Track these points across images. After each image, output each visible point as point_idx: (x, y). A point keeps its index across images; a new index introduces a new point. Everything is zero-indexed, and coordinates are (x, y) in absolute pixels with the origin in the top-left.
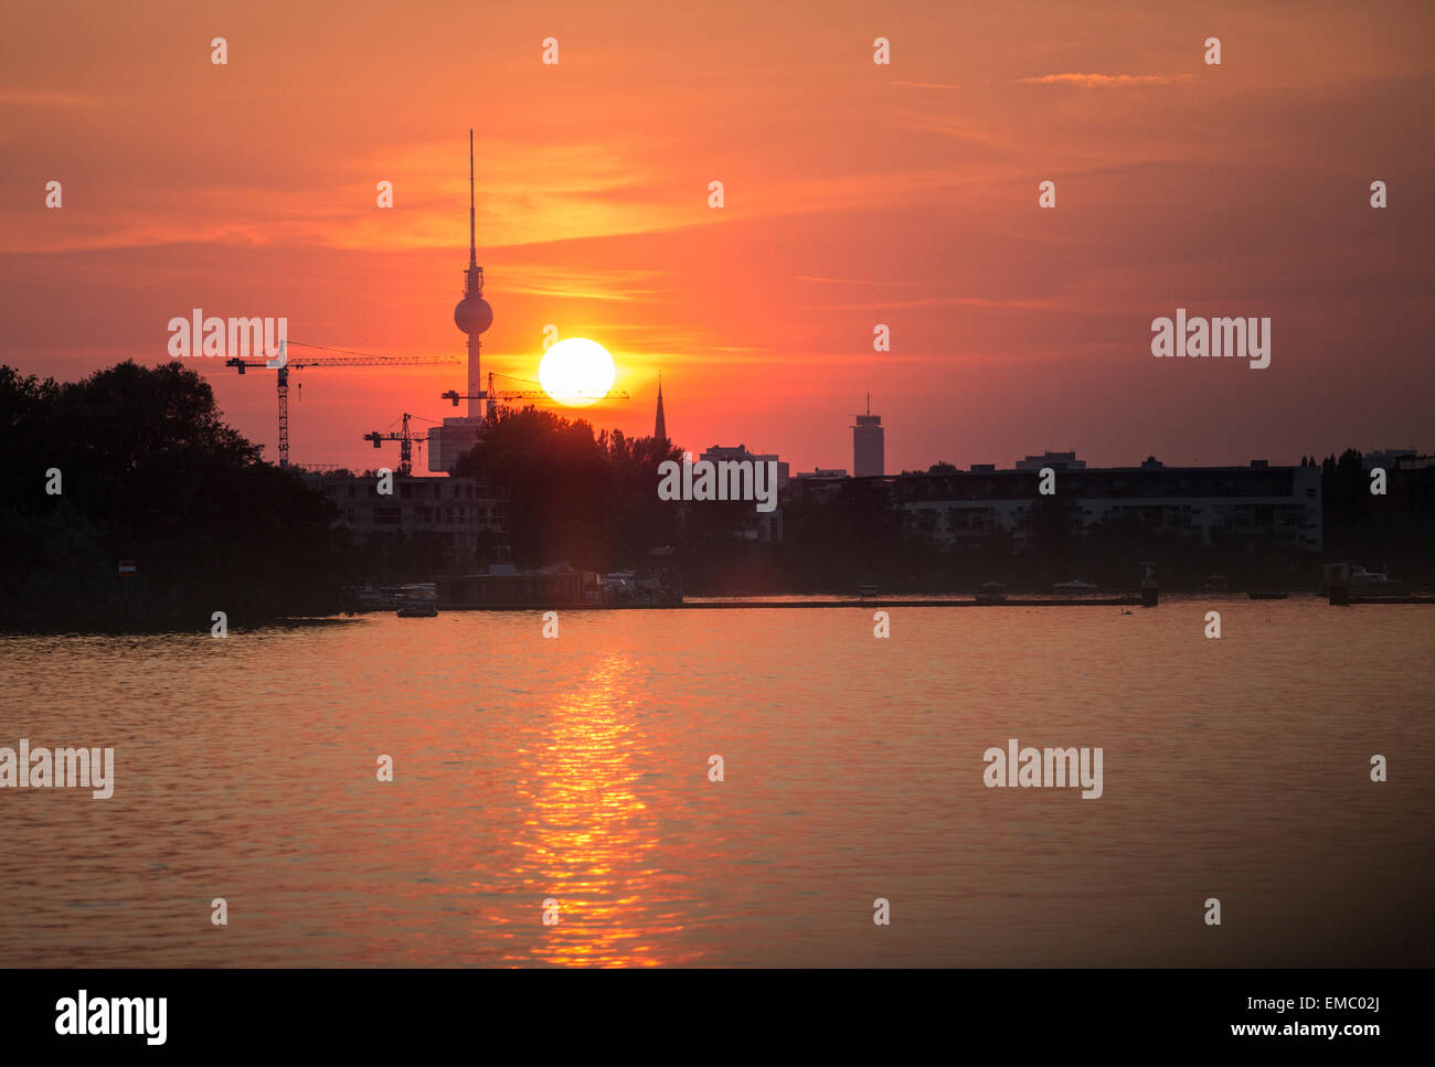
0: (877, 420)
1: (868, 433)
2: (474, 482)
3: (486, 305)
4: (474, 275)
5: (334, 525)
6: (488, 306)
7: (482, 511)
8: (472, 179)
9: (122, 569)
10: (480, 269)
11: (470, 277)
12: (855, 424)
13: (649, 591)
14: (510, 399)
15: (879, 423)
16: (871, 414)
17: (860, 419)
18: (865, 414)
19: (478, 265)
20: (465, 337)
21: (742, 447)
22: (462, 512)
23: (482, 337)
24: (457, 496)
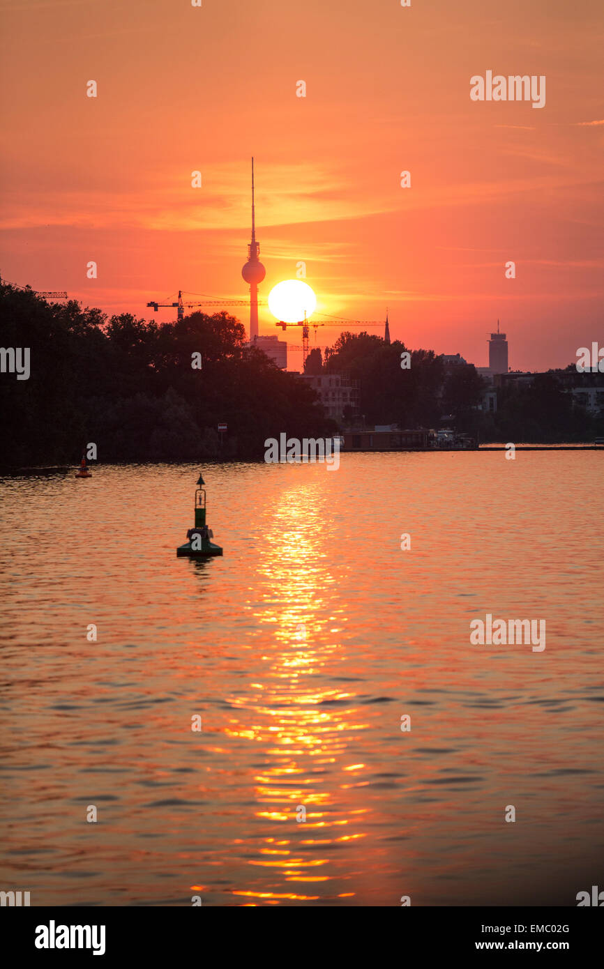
0: (504, 336)
1: (498, 345)
2: (340, 378)
3: (262, 266)
4: (254, 247)
5: (315, 404)
6: (263, 266)
7: (345, 394)
8: (253, 188)
9: (220, 428)
10: (258, 244)
11: (251, 248)
12: (490, 339)
13: (462, 441)
14: (317, 326)
15: (505, 338)
16: (500, 332)
17: (493, 336)
18: (496, 332)
19: (256, 241)
20: (249, 286)
21: (458, 355)
22: (333, 394)
23: (259, 286)
24: (330, 386)
